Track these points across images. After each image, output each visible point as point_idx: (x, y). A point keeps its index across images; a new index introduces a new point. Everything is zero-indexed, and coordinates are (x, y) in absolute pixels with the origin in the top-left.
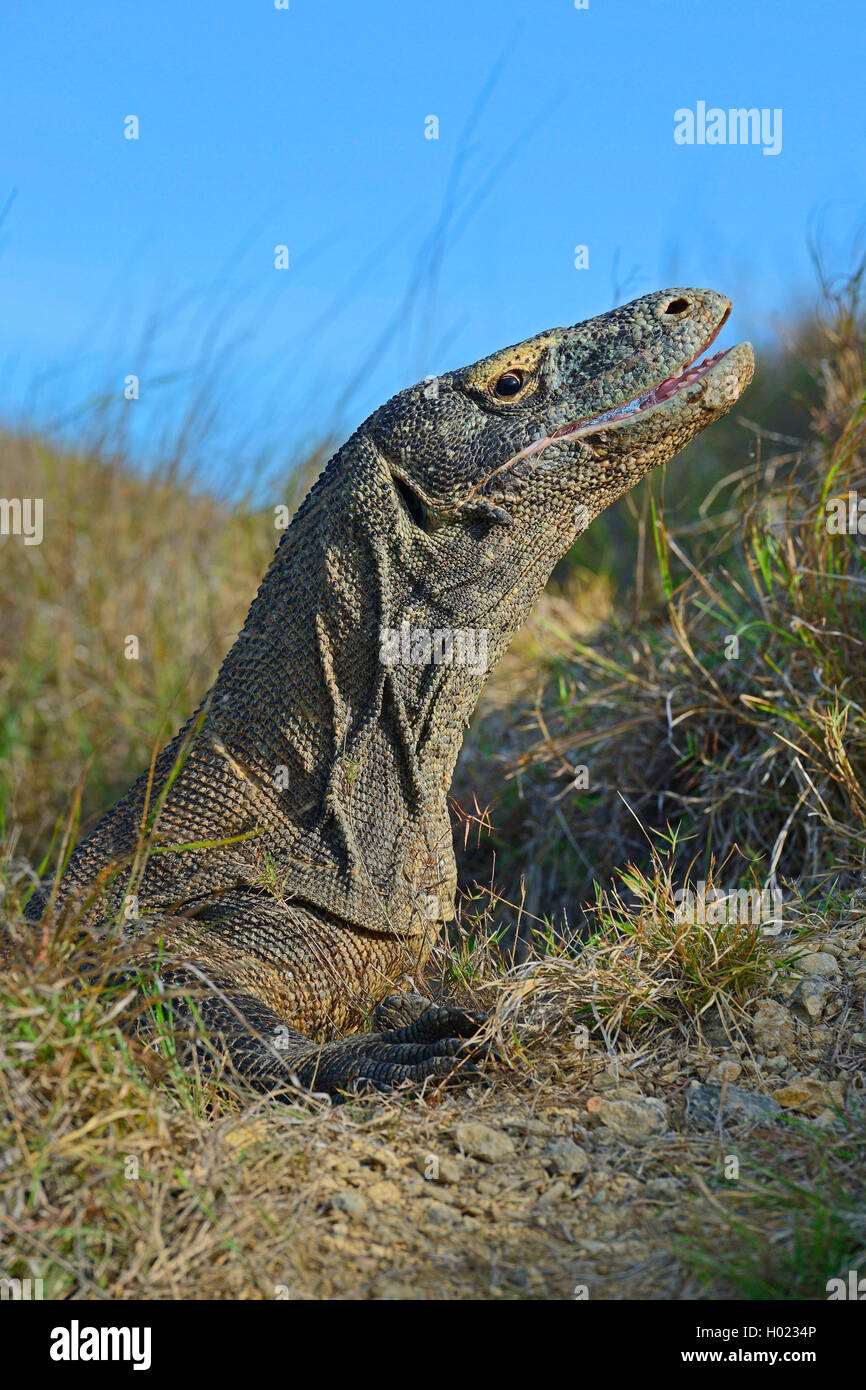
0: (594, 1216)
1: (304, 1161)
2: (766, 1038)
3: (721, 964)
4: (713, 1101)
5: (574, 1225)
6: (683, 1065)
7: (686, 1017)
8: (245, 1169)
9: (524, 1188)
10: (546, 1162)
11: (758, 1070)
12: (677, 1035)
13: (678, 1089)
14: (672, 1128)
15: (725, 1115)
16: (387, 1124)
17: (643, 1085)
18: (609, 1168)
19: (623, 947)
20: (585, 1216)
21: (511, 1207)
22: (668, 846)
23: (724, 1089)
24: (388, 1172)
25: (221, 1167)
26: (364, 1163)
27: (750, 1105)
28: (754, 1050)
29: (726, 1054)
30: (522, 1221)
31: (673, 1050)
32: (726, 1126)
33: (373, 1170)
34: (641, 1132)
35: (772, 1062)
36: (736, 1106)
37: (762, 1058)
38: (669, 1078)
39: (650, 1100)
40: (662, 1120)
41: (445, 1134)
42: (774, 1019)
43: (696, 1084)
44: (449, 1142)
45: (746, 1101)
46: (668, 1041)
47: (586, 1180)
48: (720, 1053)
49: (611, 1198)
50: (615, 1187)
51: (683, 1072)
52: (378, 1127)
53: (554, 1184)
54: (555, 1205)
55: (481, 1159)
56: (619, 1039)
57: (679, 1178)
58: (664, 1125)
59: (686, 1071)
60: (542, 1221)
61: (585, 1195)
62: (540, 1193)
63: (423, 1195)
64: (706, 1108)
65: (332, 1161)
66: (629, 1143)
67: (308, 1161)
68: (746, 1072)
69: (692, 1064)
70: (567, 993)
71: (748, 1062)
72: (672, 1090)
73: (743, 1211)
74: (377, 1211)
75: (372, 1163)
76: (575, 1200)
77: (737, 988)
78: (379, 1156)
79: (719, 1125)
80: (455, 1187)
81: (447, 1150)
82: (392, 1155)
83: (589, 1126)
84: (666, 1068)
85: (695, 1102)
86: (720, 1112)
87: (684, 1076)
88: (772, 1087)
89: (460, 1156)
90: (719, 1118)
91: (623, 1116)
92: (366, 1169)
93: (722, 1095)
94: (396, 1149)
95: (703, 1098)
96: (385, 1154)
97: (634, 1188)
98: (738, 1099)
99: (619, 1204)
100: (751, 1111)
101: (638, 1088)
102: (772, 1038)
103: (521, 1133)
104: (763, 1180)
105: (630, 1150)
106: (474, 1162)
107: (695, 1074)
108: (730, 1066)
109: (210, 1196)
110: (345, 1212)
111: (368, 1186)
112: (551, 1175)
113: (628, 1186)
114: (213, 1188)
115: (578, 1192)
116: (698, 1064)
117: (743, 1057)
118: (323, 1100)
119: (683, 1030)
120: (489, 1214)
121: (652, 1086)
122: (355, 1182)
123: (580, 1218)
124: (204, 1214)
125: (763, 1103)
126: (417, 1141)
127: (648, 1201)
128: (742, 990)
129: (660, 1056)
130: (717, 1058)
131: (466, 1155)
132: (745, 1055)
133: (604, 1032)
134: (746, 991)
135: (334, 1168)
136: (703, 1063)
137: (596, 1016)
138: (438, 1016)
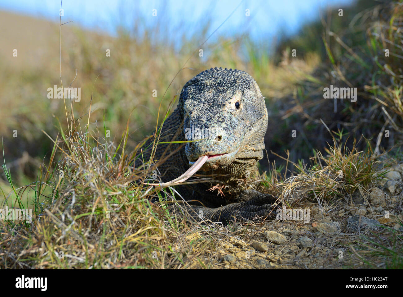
0: (315, 261)
1: (213, 245)
2: (375, 201)
3: (359, 176)
4: (357, 222)
5: (308, 264)
6: (346, 211)
7: (347, 194)
8: (193, 247)
9: (290, 253)
10: (298, 244)
11: (372, 212)
12: (343, 201)
13: (344, 219)
14: (342, 232)
15: (361, 227)
16: (242, 232)
17: (332, 218)
18: (320, 245)
19: (323, 170)
20: (312, 261)
21: (286, 259)
22: (338, 137)
23: (360, 218)
24: (243, 248)
25: (184, 246)
26: (234, 245)
27: (370, 223)
28: (371, 205)
29: (361, 207)
30: (290, 263)
31: (342, 206)
32: (362, 230)
33: (238, 247)
34: (332, 233)
35: (377, 209)
36: (365, 224)
37: (374, 207)
38: (341, 215)
39: (334, 222)
40: (339, 229)
41: (263, 235)
42: (378, 194)
43: (350, 217)
44: (264, 238)
45: (369, 222)
46: (340, 202)
47: (312, 249)
48: (359, 206)
49: (321, 255)
50: (322, 251)
51: (346, 213)
52: (240, 233)
53: (301, 251)
54: (302, 258)
55: (276, 243)
56: (323, 202)
57: (345, 248)
58: (340, 230)
59: (347, 213)
60: (297, 263)
61: (312, 255)
62: (296, 254)
63: (255, 256)
64: (354, 225)
65: (223, 244)
66: (327, 237)
67: (215, 244)
68: (368, 212)
69: (349, 210)
70: (305, 187)
71: (369, 209)
72: (342, 219)
73: (367, 257)
74: (240, 261)
75: (237, 245)
76: (308, 256)
77: (364, 184)
78: (240, 242)
79: (359, 230)
80: (266, 253)
81: (263, 241)
82: (244, 242)
83: (313, 232)
84: (340, 212)
85: (350, 223)
86: (359, 226)
87: (346, 214)
88: (377, 217)
89: (268, 242)
90: (359, 228)
91: (325, 228)
92: (236, 248)
93: (360, 220)
94: (246, 241)
95: (353, 221)
96: (242, 242)
97: (329, 252)
98: (366, 221)
99: (324, 257)
100: (370, 225)
101: (330, 219)
102: (377, 201)
103: (290, 234)
104: (375, 247)
105: (328, 239)
106: (273, 244)
107: (350, 214)
108: (363, 210)
109: (181, 256)
110: (228, 261)
111: (236, 253)
112: (300, 248)
113: (327, 251)
114: (182, 253)
115: (309, 253)
116: (351, 210)
117: (367, 207)
118: (220, 224)
119: (346, 199)
120: (279, 261)
121: (335, 218)
122: (232, 251)
123: (310, 262)
124: (180, 262)
125: (375, 223)
126: (253, 238)
127: (334, 256)
128: (366, 185)
129: (338, 208)
130: (358, 208)
131: (270, 242)
132: (368, 206)
133: (318, 199)
134: (368, 185)
135: (224, 246)
136: (353, 209)
137: (315, 194)
138: (262, 197)
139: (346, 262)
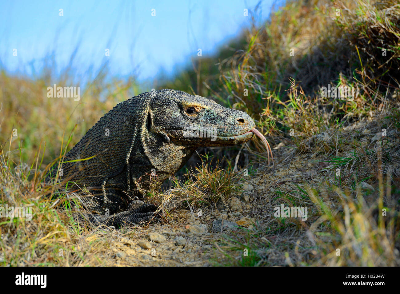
0: (188, 256)
1: (108, 245)
2: (234, 207)
3: (221, 188)
4: (220, 224)
5: (183, 258)
6: (212, 215)
7: (212, 203)
8: (92, 247)
9: (169, 249)
10: (175, 242)
11: (232, 216)
12: (210, 208)
13: (210, 222)
14: (209, 232)
15: (223, 228)
16: (131, 234)
17: (201, 221)
18: (192, 243)
19: (194, 184)
20: (186, 256)
21: (165, 254)
22: (205, 159)
23: (223, 221)
24: (131, 246)
25: (85, 246)
26: (125, 245)
27: (230, 225)
28: (231, 211)
29: (223, 212)
30: (168, 258)
31: (209, 212)
32: (224, 231)
33: (127, 246)
34: (201, 234)
35: (236, 214)
36: (226, 225)
37: (233, 213)
38: (208, 219)
39: (203, 225)
40: (206, 230)
41: (147, 236)
42: (236, 202)
43: (215, 220)
44: (148, 238)
45: (229, 224)
46: (207, 209)
47: (186, 247)
48: (222, 212)
49: (193, 251)
50: (193, 248)
51: (212, 217)
52: (129, 235)
53: (177, 248)
54: (177, 254)
55: (157, 242)
56: (194, 209)
57: (211, 245)
58: (207, 231)
59: (213, 217)
60: (174, 258)
61: (186, 251)
62: (173, 251)
63: (141, 252)
64: (218, 226)
65: (116, 244)
66: (197, 236)
67: (109, 244)
68: (229, 217)
69: (214, 215)
70: (180, 197)
71: (229, 214)
72: (209, 222)
73: (228, 252)
74: (129, 257)
75: (127, 244)
76: (183, 252)
77: (226, 194)
78: (129, 242)
79: (222, 231)
80: (150, 250)
81: (147, 240)
82: (132, 242)
83: (186, 232)
84: (207, 217)
85: (215, 225)
86: (222, 227)
87: (212, 218)
88: (236, 220)
89: (151, 242)
90: (222, 229)
91: (195, 229)
92: (125, 246)
93: (222, 223)
94: (134, 241)
95: (217, 223)
96: (131, 242)
97: (199, 248)
98: (227, 224)
99: (195, 252)
100: (230, 226)
101: (200, 222)
102: (235, 207)
103: (168, 235)
104: (234, 243)
105: (198, 238)
106: (155, 243)
107: (215, 218)
108: (225, 215)
109: (82, 254)
110: (120, 257)
111: (126, 250)
112: (176, 246)
113: (197, 248)
114: (83, 252)
115: (183, 250)
116: (216, 215)
117: (228, 213)
118: (113, 228)
119: (211, 206)
120: (159, 256)
121: (203, 222)
122: (122, 249)
123: (184, 256)
124: (81, 258)
125: (234, 225)
126: (139, 238)
127: (202, 251)
128: (227, 195)
129: (205, 214)
130: (221, 213)
131: (152, 241)
132: (229, 212)
133: (190, 207)
134: (228, 195)
135: (116, 246)
136: (217, 215)
137: (188, 203)
138: (146, 206)
139: (211, 256)
